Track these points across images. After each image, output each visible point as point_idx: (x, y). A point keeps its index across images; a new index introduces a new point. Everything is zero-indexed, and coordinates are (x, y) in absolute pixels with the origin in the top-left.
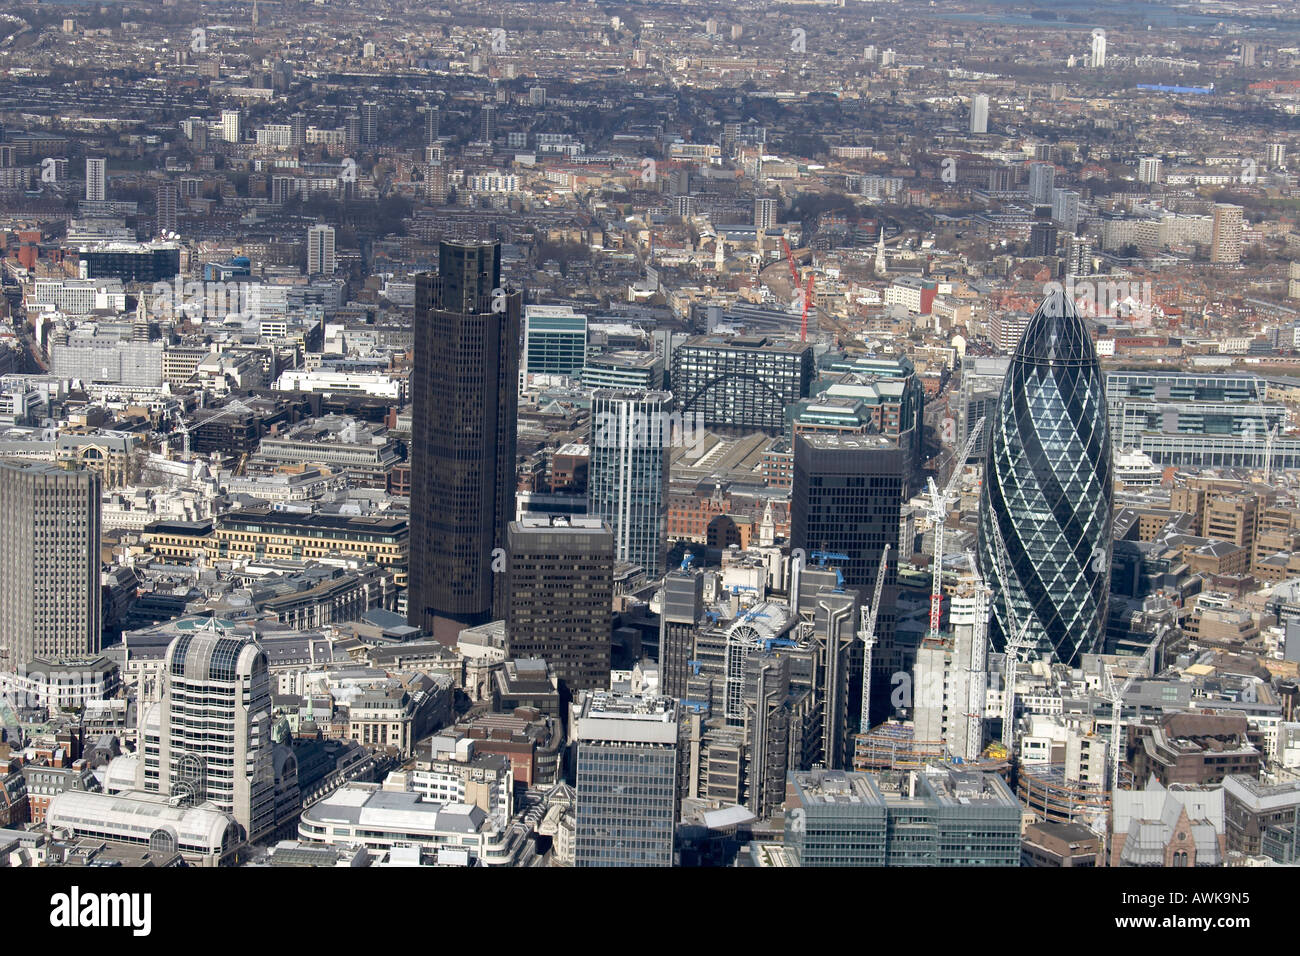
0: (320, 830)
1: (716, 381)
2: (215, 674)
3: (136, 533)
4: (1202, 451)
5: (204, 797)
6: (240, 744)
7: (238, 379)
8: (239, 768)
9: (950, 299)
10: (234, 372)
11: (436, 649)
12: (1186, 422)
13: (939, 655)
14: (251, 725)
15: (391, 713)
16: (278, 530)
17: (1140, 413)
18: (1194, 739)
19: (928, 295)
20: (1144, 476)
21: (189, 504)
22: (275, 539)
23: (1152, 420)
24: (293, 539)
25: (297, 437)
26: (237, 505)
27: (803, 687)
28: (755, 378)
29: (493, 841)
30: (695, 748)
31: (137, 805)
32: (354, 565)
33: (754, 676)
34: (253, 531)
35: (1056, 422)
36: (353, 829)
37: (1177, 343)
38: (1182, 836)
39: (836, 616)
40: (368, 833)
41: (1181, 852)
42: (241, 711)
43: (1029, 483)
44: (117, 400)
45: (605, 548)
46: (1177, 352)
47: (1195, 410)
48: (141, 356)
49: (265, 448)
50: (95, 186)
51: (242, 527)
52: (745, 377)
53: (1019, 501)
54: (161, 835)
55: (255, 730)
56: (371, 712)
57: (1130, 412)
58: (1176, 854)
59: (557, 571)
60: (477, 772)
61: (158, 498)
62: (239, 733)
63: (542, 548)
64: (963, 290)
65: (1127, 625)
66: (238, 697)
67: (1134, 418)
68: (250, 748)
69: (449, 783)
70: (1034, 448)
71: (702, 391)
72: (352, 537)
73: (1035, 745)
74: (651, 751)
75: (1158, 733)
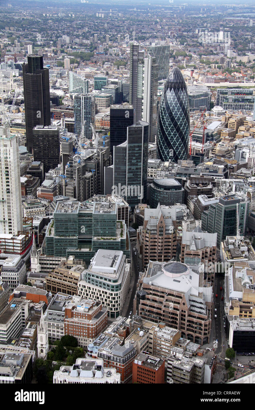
20: (221, 113)
30: (64, 187)
33: (75, 170)
35: (174, 101)
38: (161, 222)
39: (102, 153)
41: (161, 226)
43: (167, 117)
45: (56, 134)
58: (160, 227)
63: (40, 134)
70: (168, 108)
75: (189, 181)
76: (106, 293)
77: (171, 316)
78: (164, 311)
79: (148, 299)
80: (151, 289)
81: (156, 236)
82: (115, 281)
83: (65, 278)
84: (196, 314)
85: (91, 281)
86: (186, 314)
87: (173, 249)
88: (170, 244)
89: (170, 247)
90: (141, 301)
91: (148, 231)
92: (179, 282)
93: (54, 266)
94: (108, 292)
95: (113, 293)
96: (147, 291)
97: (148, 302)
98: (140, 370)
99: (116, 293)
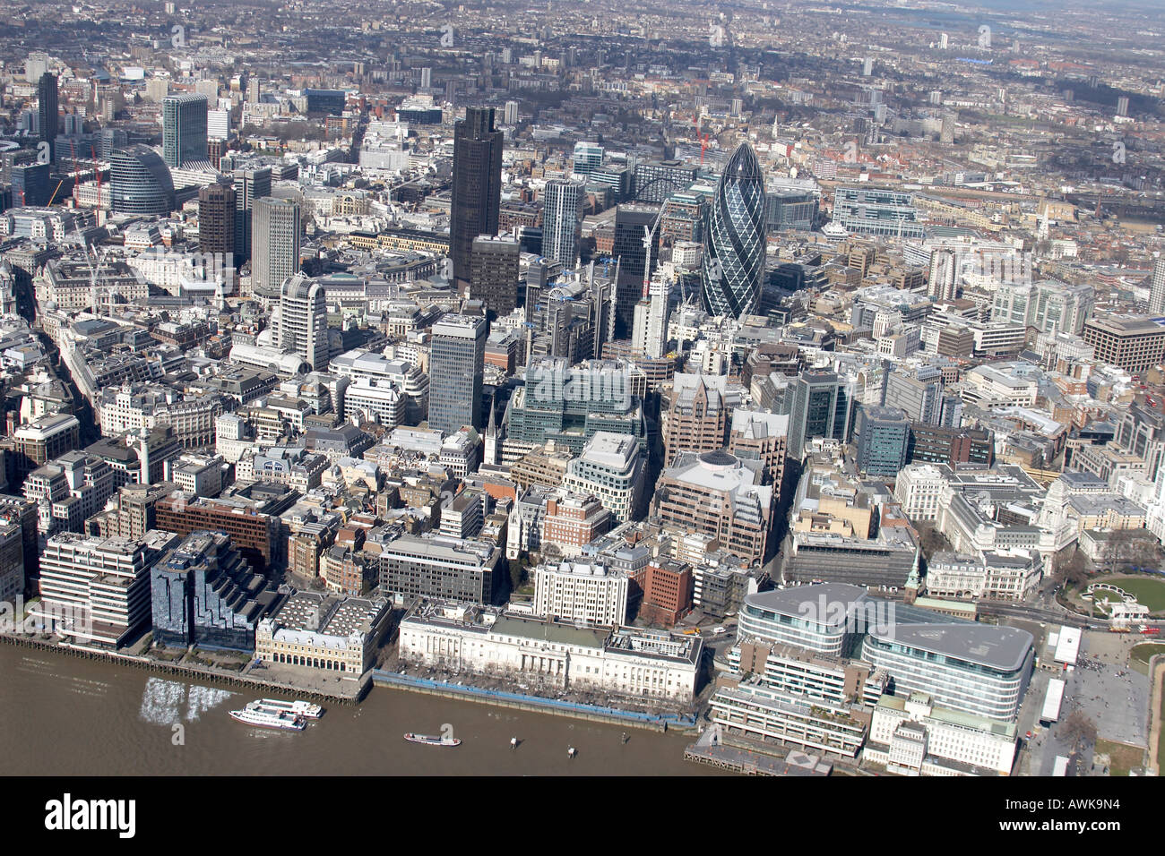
0: (336, 368)
1: (653, 181)
2: (300, 296)
3: (347, 235)
4: (875, 227)
5: (295, 350)
6: (310, 328)
7: (436, 169)
8: (310, 339)
9: (799, 150)
10: (434, 166)
11: (448, 294)
12: (869, 213)
13: (644, 308)
14: (314, 321)
15: (407, 321)
16: (405, 237)
17: (849, 207)
18: (768, 355)
19: (790, 147)
20: (840, 237)
21: (377, 224)
22: (403, 241)
23: (854, 211)
24: (410, 242)
25: (442, 196)
26: (401, 226)
27: (583, 320)
28: (671, 181)
29: (410, 378)
30: (529, 344)
31: (265, 352)
32: (432, 255)
33: (553, 313)
34: (394, 237)
35: (738, 205)
36: (350, 368)
37: (900, 177)
38: (701, 396)
39: (601, 288)
40: (356, 371)
41: (700, 402)
42: (310, 313)
43: (724, 233)
44: (375, 176)
45: (515, 251)
46: (898, 181)
47: (875, 208)
48: (399, 156)
49: (428, 201)
50: (426, 81)
51: (389, 235)
52: (666, 180)
53: (719, 241)
54: (272, 365)
55: (317, 322)
56: (399, 320)
57: (844, 207)
58: (698, 403)
59: (493, 261)
60: (425, 349)
61: (363, 221)
62: (310, 323)
63: (486, 250)
64: (807, 147)
65: (779, 304)
66: (309, 307)
67: (846, 210)
68: (314, 331)
69: (413, 353)
70: (727, 216)
71: (646, 185)
72: (437, 242)
73: (697, 354)
74: (464, 341)
75: (756, 352)
76: (607, 491)
77: (707, 525)
78: (696, 518)
79: (673, 501)
80: (678, 487)
81: (691, 419)
82: (622, 474)
83: (541, 469)
84: (745, 524)
85: (583, 474)
86: (730, 522)
87: (718, 442)
88: (713, 433)
89: (712, 439)
90: (662, 504)
91: (678, 410)
92: (722, 477)
93: (525, 452)
94: (611, 489)
95: (619, 491)
96: (671, 489)
97: (673, 506)
98: (657, 576)
99: (623, 491)
